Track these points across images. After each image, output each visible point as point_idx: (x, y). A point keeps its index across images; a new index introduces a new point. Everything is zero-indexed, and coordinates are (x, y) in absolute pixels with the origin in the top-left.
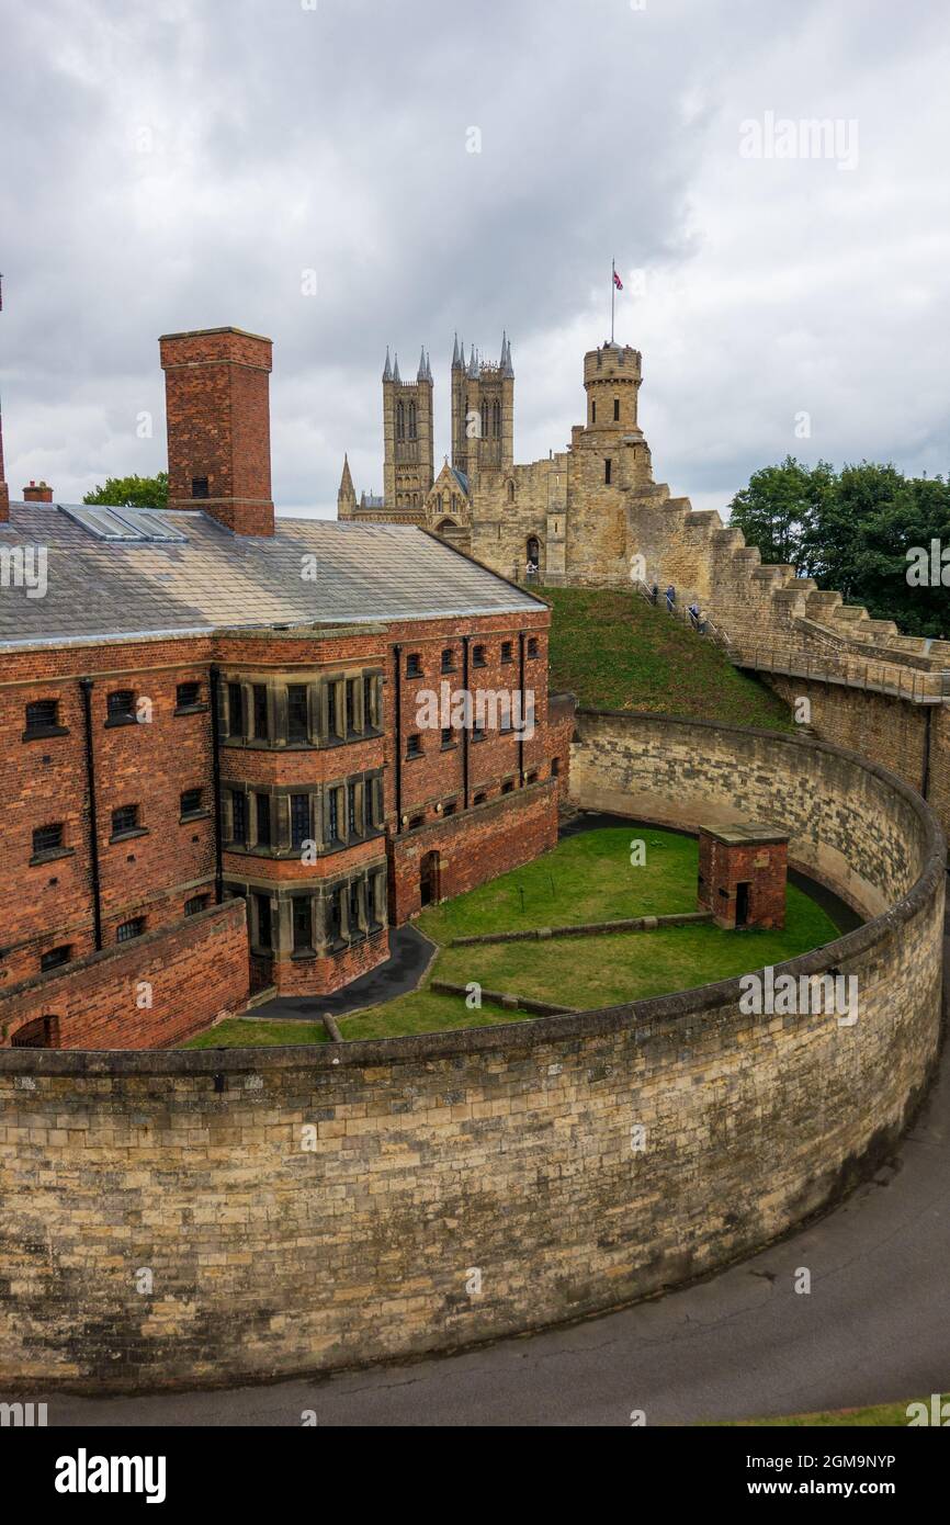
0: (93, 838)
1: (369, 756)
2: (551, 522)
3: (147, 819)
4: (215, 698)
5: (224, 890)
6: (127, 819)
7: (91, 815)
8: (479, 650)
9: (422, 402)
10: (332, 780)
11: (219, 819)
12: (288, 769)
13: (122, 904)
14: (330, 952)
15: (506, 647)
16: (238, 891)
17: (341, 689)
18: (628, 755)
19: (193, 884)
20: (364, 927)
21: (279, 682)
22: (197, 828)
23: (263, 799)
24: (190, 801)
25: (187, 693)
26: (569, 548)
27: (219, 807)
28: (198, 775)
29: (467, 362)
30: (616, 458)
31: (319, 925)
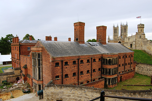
0: (91, 72)
1: (116, 66)
2: (133, 42)
3: (96, 70)
4: (102, 60)
5: (102, 78)
6: (94, 70)
7: (91, 70)
8: (126, 56)
9: (117, 29)
10: (113, 68)
11: (102, 71)
12: (109, 67)
13: (93, 78)
14: (112, 84)
15: (129, 56)
16: (103, 78)
17: (114, 59)
18: (142, 68)
19: (99, 77)
20: (115, 82)
21: (108, 59)
22: (100, 72)
23: (106, 69)
24: (99, 69)
25: (99, 59)
26: (135, 45)
27: (102, 70)
28: (100, 67)
29: (122, 24)
30: (141, 36)
31: (111, 82)
